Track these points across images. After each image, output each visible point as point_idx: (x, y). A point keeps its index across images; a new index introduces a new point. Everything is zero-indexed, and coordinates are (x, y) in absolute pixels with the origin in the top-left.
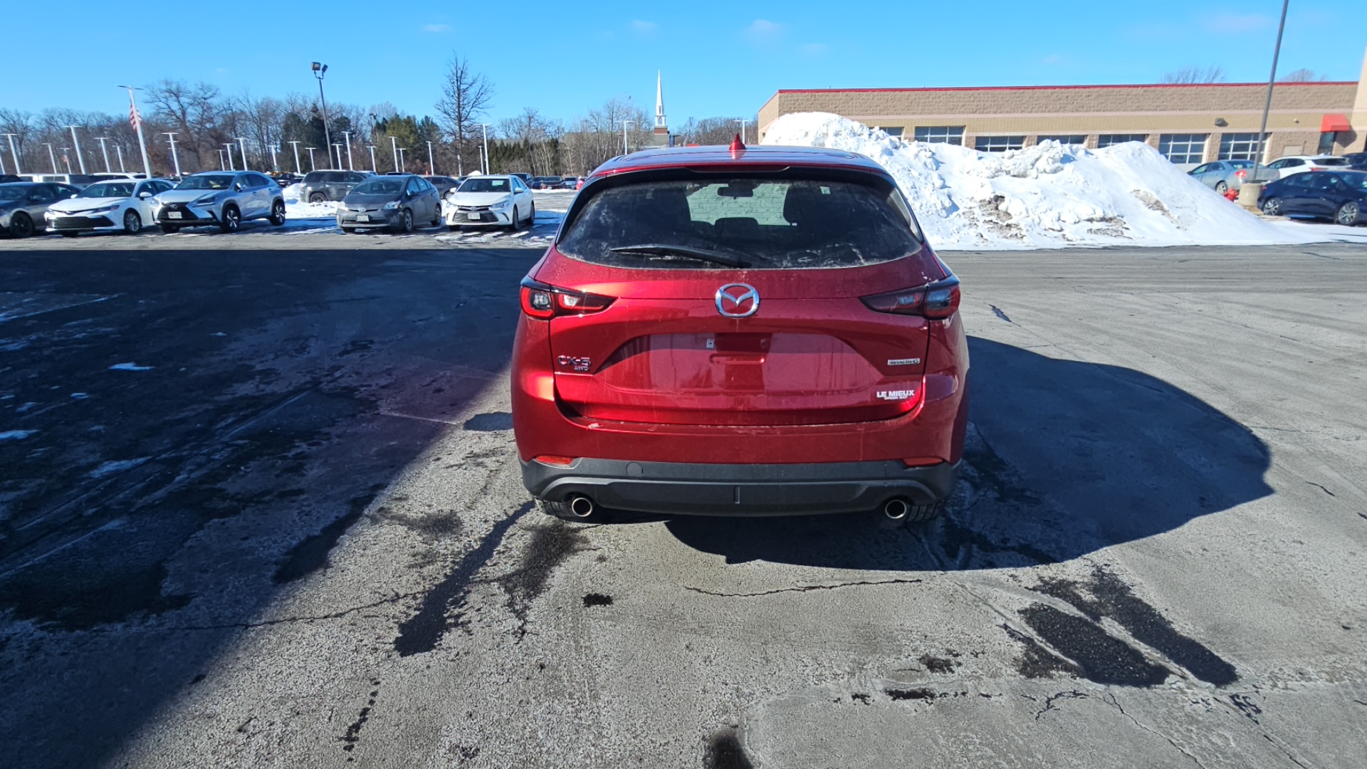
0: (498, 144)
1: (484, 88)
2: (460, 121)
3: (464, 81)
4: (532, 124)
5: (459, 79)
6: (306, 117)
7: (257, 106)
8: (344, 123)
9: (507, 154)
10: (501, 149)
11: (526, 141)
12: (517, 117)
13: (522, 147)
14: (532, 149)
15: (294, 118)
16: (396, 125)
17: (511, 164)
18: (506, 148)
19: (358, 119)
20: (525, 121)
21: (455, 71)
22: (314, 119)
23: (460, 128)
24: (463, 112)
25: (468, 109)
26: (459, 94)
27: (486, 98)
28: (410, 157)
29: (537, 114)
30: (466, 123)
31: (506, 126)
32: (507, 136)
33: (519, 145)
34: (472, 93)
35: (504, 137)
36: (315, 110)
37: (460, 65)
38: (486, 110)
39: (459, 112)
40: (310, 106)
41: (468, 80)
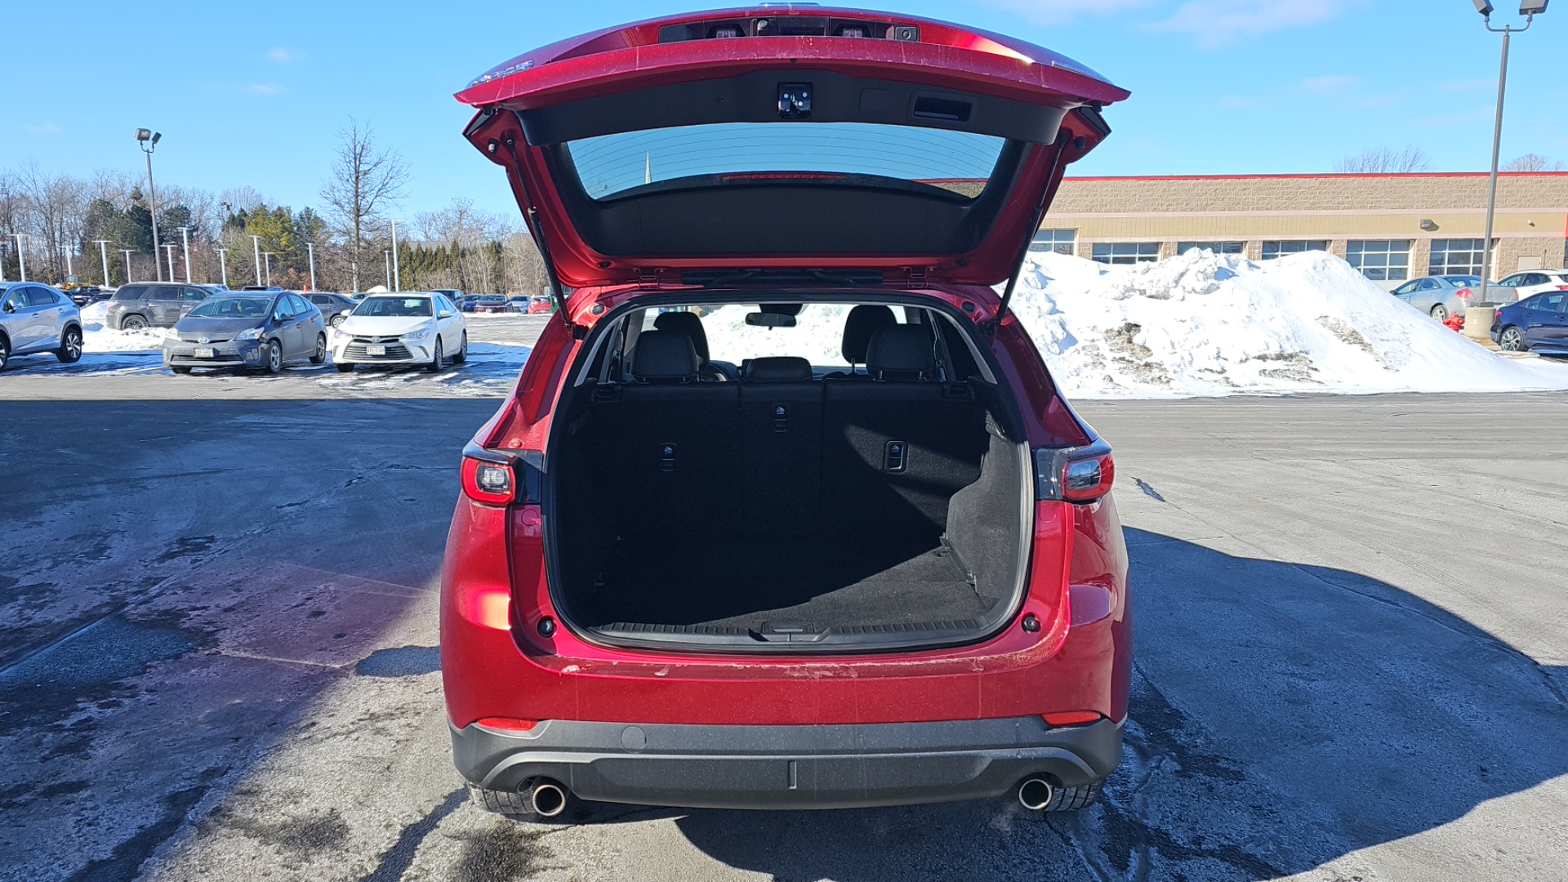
0: (413, 249)
1: (395, 170)
2: (358, 216)
3: (364, 159)
4: (463, 221)
5: (357, 158)
6: (123, 205)
7: (48, 190)
8: (180, 215)
9: (425, 263)
10: (417, 255)
11: (455, 245)
12: (441, 210)
13: (448, 252)
14: (463, 255)
15: (105, 207)
16: (259, 219)
17: (431, 277)
18: (425, 254)
19: (202, 212)
20: (453, 216)
21: (352, 146)
22: (136, 209)
23: (357, 224)
24: (363, 203)
25: (370, 198)
26: (357, 178)
27: (396, 184)
28: (281, 264)
29: (473, 207)
30: (365, 218)
31: (426, 222)
32: (427, 237)
33: (444, 249)
34: (376, 176)
35: (423, 239)
36: (137, 196)
37: (360, 137)
38: (400, 201)
39: (357, 203)
40: (129, 190)
41: (369, 160)
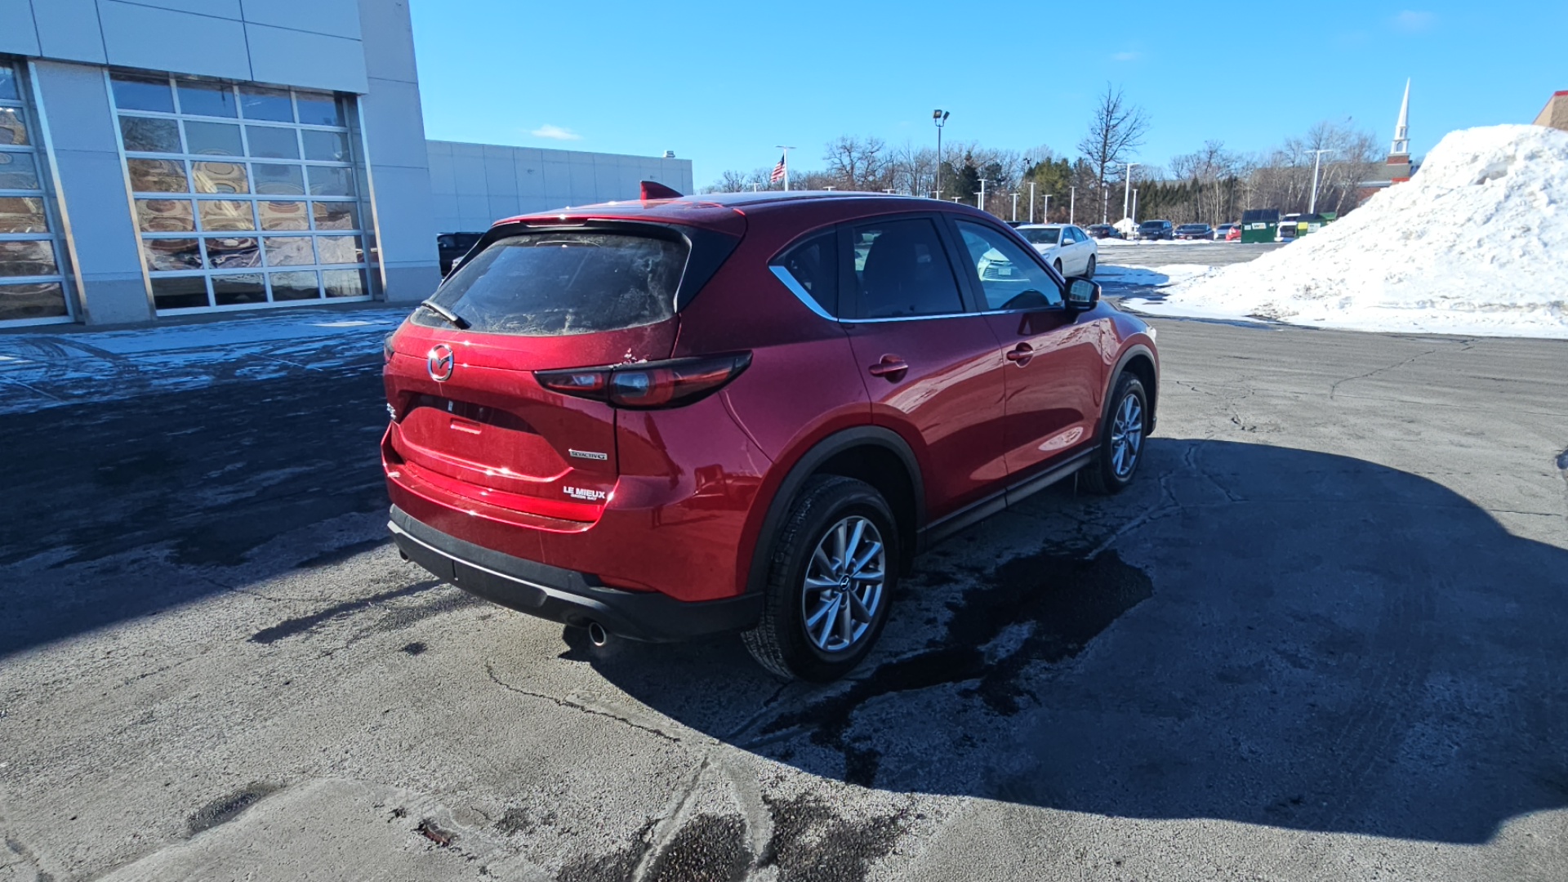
0: (1159, 186)
1: (1138, 122)
2: (1104, 162)
3: (1114, 116)
4: (1212, 161)
5: (1110, 113)
6: (959, 165)
7: (916, 158)
8: (994, 170)
9: (1168, 198)
10: (1162, 192)
11: (1195, 181)
12: (1194, 152)
13: (1188, 188)
14: (1200, 191)
15: (947, 167)
16: (1045, 170)
17: (1170, 210)
18: (1168, 191)
19: (1010, 166)
20: (1204, 157)
21: (1106, 106)
22: (968, 167)
23: (1102, 170)
24: (1110, 152)
25: (1115, 147)
26: (1107, 131)
27: (1138, 134)
28: (1055, 204)
29: (1222, 148)
30: (1109, 164)
31: (1178, 164)
32: (1178, 176)
33: (1185, 186)
34: (1122, 129)
35: (1175, 178)
36: (969, 158)
37: (1113, 99)
38: (1137, 148)
39: (1104, 152)
40: (964, 154)
41: (1118, 114)
